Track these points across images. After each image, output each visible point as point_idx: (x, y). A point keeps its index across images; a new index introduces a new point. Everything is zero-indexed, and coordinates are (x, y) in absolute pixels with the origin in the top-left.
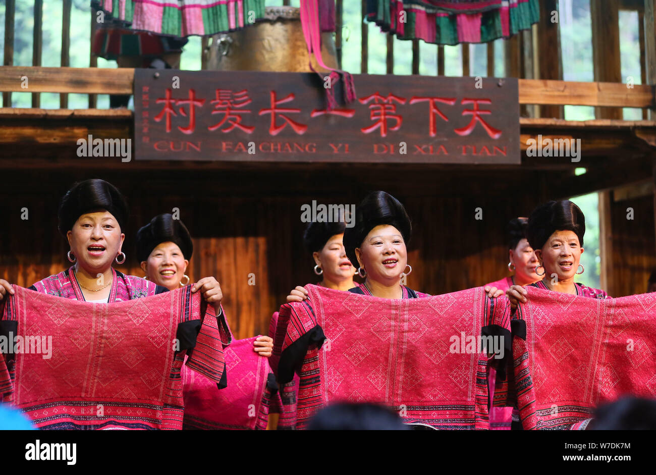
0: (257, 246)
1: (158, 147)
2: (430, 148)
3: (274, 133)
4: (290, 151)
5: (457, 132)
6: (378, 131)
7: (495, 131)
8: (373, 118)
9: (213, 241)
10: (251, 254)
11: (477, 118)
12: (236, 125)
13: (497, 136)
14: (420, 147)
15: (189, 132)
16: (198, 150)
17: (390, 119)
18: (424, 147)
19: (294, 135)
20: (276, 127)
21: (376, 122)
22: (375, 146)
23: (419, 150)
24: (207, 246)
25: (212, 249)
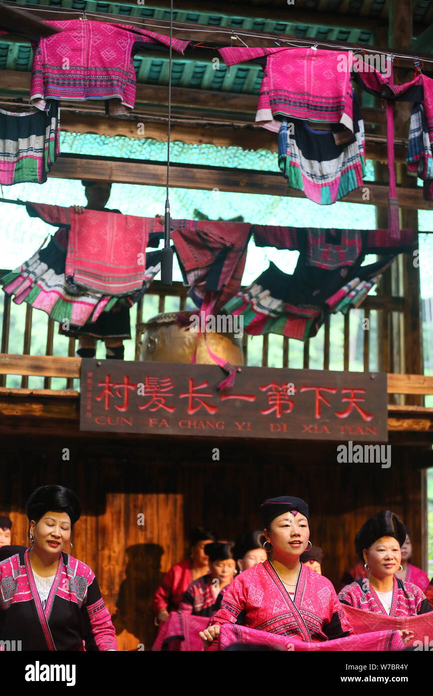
0: (175, 501)
1: (98, 421)
2: (316, 427)
3: (191, 412)
4: (204, 427)
5: (337, 415)
6: (274, 412)
7: (368, 415)
8: (271, 403)
9: (140, 496)
10: (170, 507)
11: (354, 404)
12: (161, 406)
13: (369, 419)
14: (308, 427)
15: (123, 410)
16: (130, 424)
17: (283, 403)
18: (311, 426)
19: (207, 414)
20: (193, 408)
21: (273, 405)
22: (272, 425)
23: (307, 429)
24: (136, 500)
25: (139, 502)
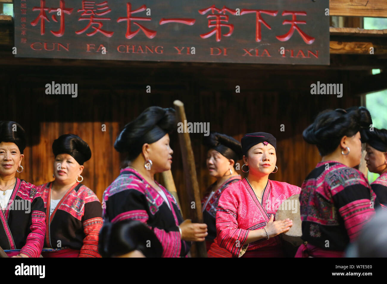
0: (111, 129)
1: (33, 46)
2: (256, 51)
3: (130, 37)
4: (142, 52)
5: (278, 39)
6: (214, 36)
7: (309, 38)
8: (210, 26)
9: (75, 125)
10: (106, 136)
11: (294, 27)
12: (98, 30)
13: (311, 42)
14: (248, 51)
15: (59, 35)
16: (67, 50)
17: (222, 27)
18: (251, 50)
19: (146, 39)
20: (131, 33)
21: (213, 29)
22: (212, 49)
23: (247, 53)
24: (70, 129)
25: (75, 130)
